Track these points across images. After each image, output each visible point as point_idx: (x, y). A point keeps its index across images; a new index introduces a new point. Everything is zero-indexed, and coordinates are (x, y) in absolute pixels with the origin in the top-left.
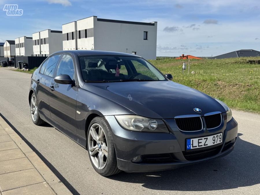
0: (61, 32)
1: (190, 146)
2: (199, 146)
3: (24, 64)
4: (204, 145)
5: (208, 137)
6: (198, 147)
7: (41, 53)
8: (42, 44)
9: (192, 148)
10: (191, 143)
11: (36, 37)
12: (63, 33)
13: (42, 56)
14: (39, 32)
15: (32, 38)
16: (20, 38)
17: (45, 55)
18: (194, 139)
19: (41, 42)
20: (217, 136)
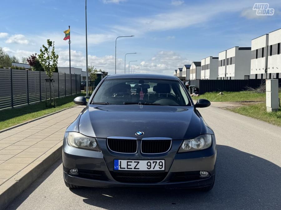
0: (250, 49)
1: (118, 167)
2: (128, 168)
3: (194, 88)
4: (135, 168)
5: (140, 161)
6: (126, 169)
7: (226, 76)
8: (228, 65)
9: (119, 169)
10: (119, 164)
11: (222, 57)
12: (252, 50)
13: (227, 79)
14: (226, 50)
15: (218, 58)
16: (206, 59)
17: (230, 77)
18: (122, 161)
19: (227, 62)
20: (153, 162)
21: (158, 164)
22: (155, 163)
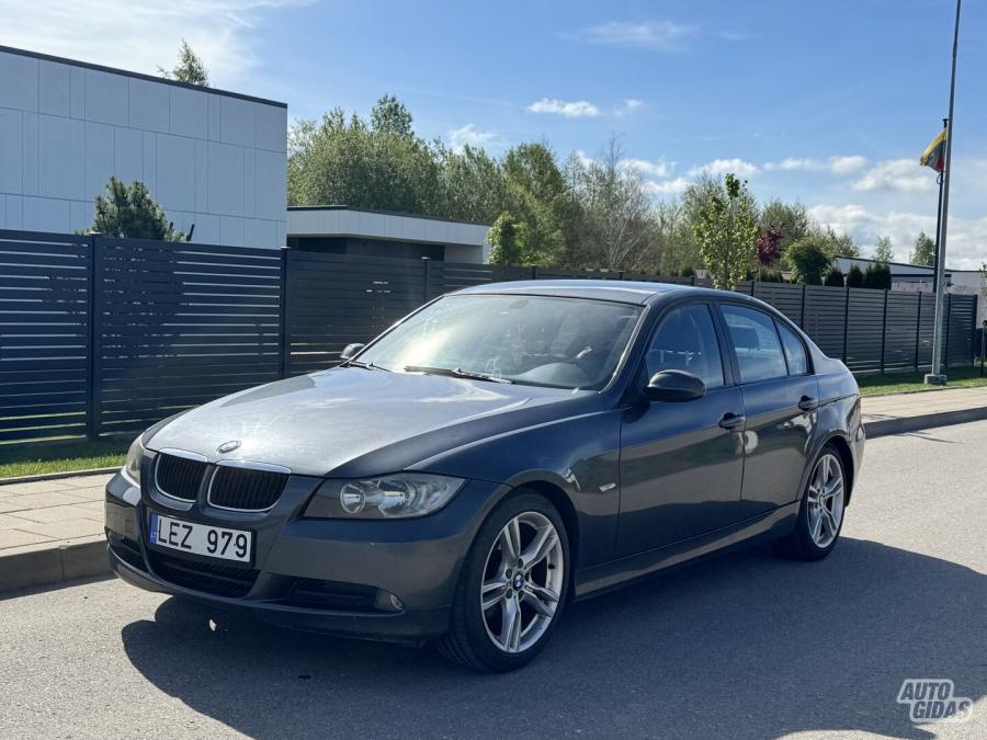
1: (156, 536)
2: (171, 542)
4: (183, 545)
5: (195, 526)
6: (168, 545)
9: (157, 542)
10: (158, 528)
18: (163, 519)
20: (224, 534)
21: (233, 540)
22: (227, 537)
